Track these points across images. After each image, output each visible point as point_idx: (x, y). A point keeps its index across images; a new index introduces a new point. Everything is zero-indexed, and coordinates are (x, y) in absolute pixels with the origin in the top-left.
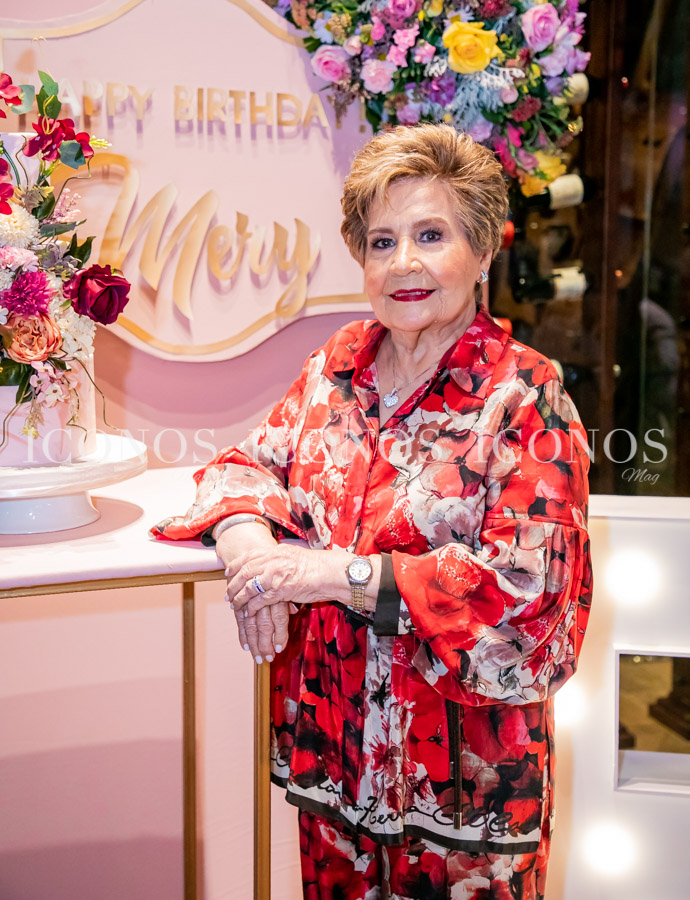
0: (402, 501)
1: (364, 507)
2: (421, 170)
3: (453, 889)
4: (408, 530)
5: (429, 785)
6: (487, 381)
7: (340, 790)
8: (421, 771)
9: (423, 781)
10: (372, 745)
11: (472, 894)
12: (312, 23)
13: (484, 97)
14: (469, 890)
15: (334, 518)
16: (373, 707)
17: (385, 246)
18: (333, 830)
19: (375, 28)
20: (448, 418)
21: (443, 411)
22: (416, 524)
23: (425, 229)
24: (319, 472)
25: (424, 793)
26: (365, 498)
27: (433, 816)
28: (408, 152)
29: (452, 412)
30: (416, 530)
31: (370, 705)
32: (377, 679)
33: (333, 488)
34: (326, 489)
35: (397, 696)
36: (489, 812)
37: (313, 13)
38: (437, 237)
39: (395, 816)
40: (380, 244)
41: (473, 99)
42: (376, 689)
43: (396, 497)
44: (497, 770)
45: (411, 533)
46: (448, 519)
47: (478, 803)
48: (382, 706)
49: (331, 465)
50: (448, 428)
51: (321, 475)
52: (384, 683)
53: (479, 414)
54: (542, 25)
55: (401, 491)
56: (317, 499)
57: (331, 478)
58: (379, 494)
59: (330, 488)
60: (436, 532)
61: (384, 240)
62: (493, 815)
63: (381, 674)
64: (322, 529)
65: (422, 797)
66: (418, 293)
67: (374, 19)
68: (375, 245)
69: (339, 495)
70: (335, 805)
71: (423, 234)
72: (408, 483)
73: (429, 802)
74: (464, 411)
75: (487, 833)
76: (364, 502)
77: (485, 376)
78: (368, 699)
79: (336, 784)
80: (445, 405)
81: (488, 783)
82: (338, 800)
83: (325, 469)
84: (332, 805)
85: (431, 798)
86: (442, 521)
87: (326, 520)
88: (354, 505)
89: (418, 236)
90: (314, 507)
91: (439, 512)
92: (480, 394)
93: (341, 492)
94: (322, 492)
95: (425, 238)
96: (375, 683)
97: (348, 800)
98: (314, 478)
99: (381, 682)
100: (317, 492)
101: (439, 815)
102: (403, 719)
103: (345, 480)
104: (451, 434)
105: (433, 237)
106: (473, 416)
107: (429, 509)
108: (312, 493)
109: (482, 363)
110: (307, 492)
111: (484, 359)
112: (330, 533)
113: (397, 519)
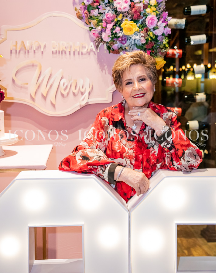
12: (90, 23)
13: (136, 42)
15: (133, 162)
19: (103, 24)
23: (141, 78)
24: (125, 152)
33: (131, 154)
34: (129, 156)
37: (90, 20)
41: (133, 43)
49: (127, 149)
51: (126, 153)
54: (150, 21)
56: (127, 159)
57: (129, 152)
59: (130, 155)
61: (130, 82)
67: (103, 21)
68: (127, 84)
69: (133, 155)
76: (142, 156)
83: (126, 151)
87: (131, 163)
88: (139, 157)
89: (139, 80)
90: (127, 162)
93: (134, 155)
94: (128, 157)
98: (124, 154)
100: (126, 158)
103: (134, 151)
108: (125, 159)
109: (157, 110)
110: (123, 159)
111: (157, 109)
112: (133, 166)
113: (153, 156)
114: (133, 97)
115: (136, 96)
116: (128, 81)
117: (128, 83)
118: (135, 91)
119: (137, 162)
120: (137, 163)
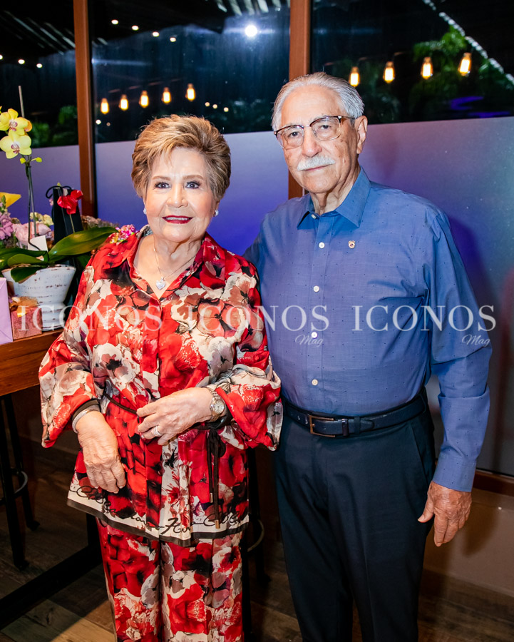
0: (188, 341)
1: (159, 346)
2: (191, 144)
3: (213, 558)
4: (195, 358)
5: (200, 506)
6: (223, 270)
7: (145, 520)
8: (196, 500)
9: (198, 505)
10: (167, 490)
11: (223, 558)
14: (221, 556)
15: (139, 355)
16: (167, 469)
17: (162, 187)
18: (136, 542)
20: (204, 291)
21: (201, 287)
22: (201, 354)
23: (190, 180)
24: (121, 332)
25: (198, 512)
26: (158, 340)
27: (204, 523)
28: (184, 132)
29: (206, 288)
30: (201, 357)
31: (165, 468)
32: (169, 452)
33: (134, 338)
34: (128, 340)
35: (182, 460)
36: (229, 513)
38: (196, 186)
39: (185, 530)
40: (160, 186)
42: (168, 458)
43: (183, 339)
44: (233, 490)
45: (198, 360)
46: (219, 349)
47: (225, 509)
48: (172, 467)
50: (205, 297)
52: (173, 453)
53: (224, 290)
55: (186, 335)
56: (124, 348)
58: (168, 337)
60: (213, 357)
62: (231, 514)
63: (172, 448)
64: (132, 365)
65: (197, 515)
66: (183, 219)
68: (157, 186)
69: (139, 341)
70: (142, 528)
71: (188, 183)
72: (190, 332)
73: (202, 516)
74: (214, 287)
75: (228, 525)
76: (158, 343)
77: (220, 267)
78: (163, 463)
79: (142, 516)
80: (201, 284)
81: (229, 498)
82: (144, 525)
84: (140, 528)
85: (202, 513)
86: (216, 350)
87: (134, 359)
88: (152, 346)
89: (186, 184)
90: (123, 353)
91: (214, 345)
92: (222, 278)
93: (140, 339)
94: (127, 342)
95: (189, 186)
96: (166, 455)
97: (151, 525)
98: (119, 335)
99: (171, 453)
100: (123, 344)
101: (207, 522)
102: (187, 473)
103: (142, 331)
104: (209, 301)
105: (194, 186)
106: (220, 290)
107: (208, 344)
108: (119, 345)
109: (217, 259)
110: (115, 345)
111: (218, 257)
112: (138, 365)
113: (188, 352)
114: (165, 218)
115: (172, 219)
116: (160, 180)
117: (161, 185)
118: (171, 205)
119: (147, 356)
120: (148, 359)
